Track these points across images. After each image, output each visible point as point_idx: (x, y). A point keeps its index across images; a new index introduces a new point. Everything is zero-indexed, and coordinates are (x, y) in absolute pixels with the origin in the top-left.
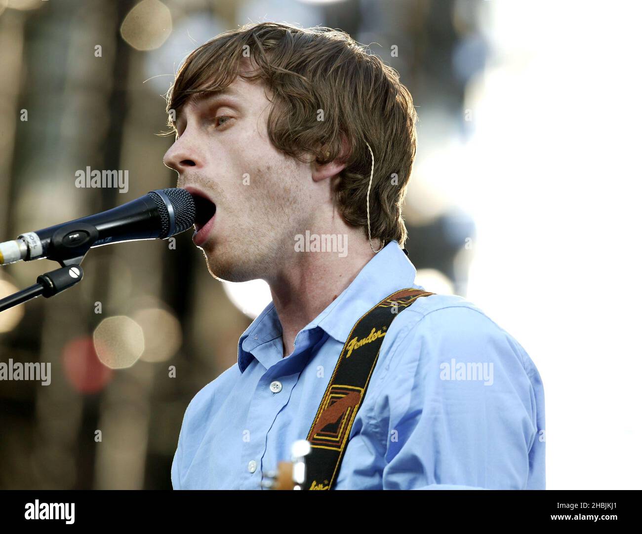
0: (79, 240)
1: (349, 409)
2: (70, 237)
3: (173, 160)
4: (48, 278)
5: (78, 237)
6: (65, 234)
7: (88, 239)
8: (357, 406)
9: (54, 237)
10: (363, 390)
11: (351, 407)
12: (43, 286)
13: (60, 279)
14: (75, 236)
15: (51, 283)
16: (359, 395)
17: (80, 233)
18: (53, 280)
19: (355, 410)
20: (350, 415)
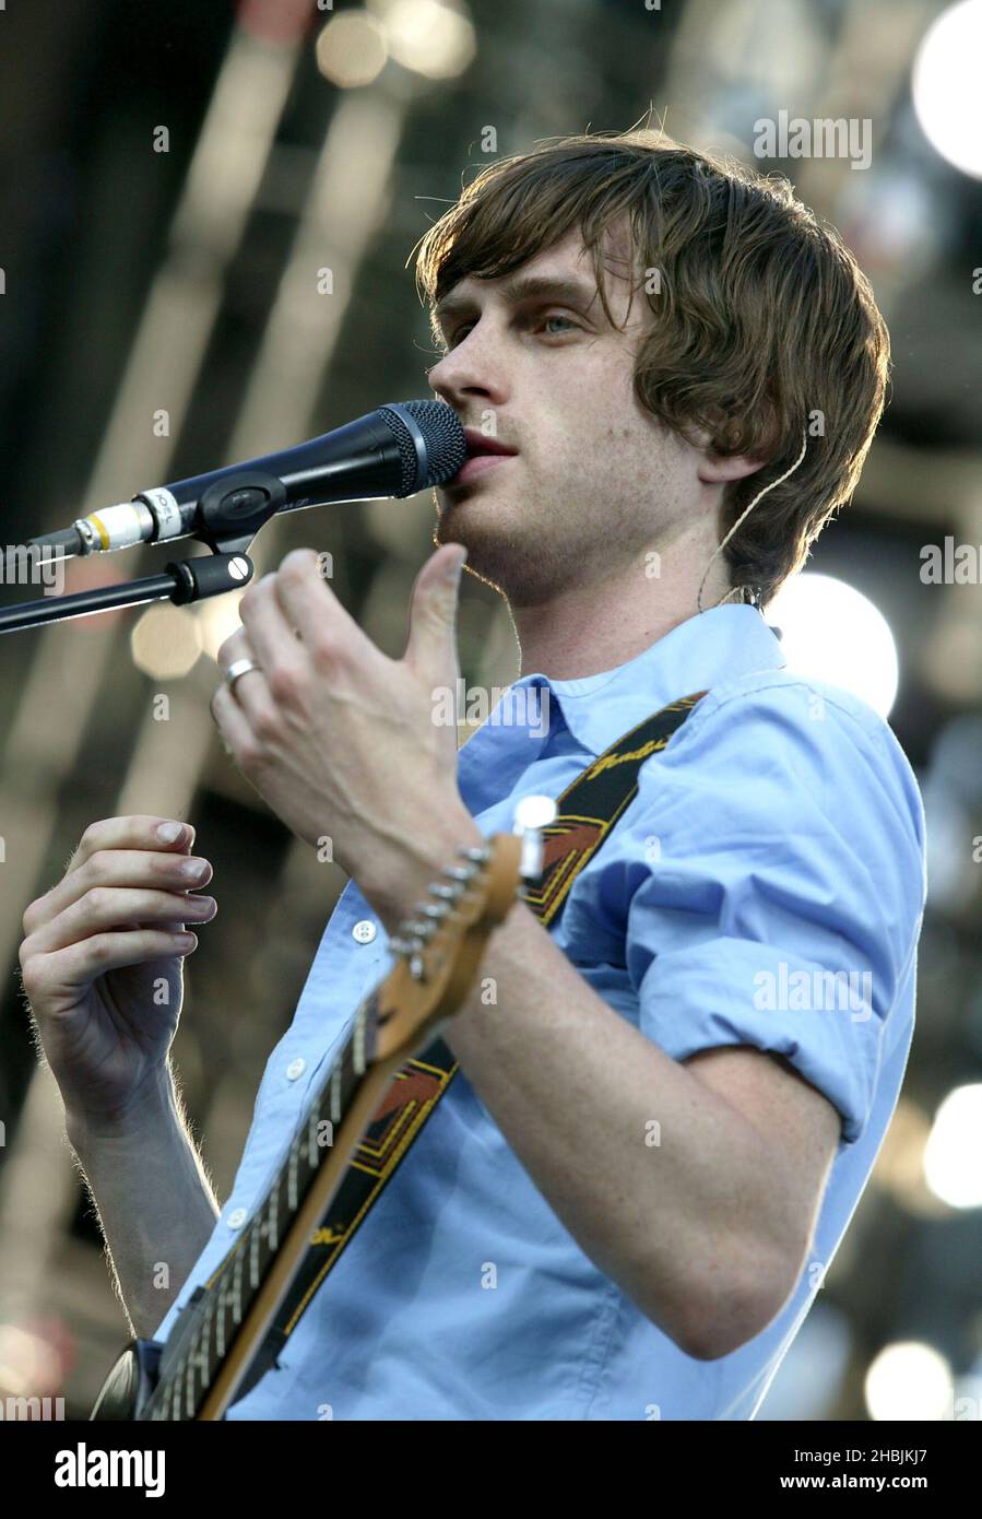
0: (250, 505)
1: (574, 852)
2: (235, 499)
3: (450, 383)
4: (187, 569)
5: (249, 499)
6: (224, 494)
7: (264, 505)
8: (590, 851)
9: (204, 498)
10: (606, 826)
11: (578, 851)
12: (176, 581)
13: (210, 575)
14: (245, 496)
15: (191, 578)
16: (598, 833)
17: (252, 491)
18: (197, 575)
19: (585, 856)
20: (573, 864)
